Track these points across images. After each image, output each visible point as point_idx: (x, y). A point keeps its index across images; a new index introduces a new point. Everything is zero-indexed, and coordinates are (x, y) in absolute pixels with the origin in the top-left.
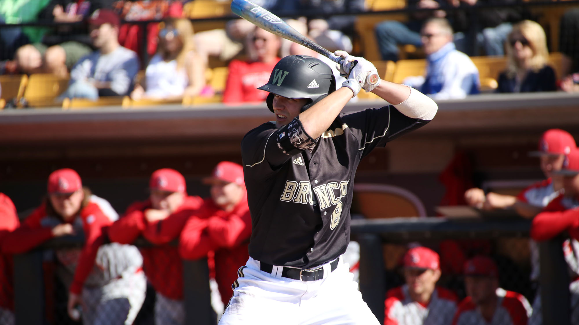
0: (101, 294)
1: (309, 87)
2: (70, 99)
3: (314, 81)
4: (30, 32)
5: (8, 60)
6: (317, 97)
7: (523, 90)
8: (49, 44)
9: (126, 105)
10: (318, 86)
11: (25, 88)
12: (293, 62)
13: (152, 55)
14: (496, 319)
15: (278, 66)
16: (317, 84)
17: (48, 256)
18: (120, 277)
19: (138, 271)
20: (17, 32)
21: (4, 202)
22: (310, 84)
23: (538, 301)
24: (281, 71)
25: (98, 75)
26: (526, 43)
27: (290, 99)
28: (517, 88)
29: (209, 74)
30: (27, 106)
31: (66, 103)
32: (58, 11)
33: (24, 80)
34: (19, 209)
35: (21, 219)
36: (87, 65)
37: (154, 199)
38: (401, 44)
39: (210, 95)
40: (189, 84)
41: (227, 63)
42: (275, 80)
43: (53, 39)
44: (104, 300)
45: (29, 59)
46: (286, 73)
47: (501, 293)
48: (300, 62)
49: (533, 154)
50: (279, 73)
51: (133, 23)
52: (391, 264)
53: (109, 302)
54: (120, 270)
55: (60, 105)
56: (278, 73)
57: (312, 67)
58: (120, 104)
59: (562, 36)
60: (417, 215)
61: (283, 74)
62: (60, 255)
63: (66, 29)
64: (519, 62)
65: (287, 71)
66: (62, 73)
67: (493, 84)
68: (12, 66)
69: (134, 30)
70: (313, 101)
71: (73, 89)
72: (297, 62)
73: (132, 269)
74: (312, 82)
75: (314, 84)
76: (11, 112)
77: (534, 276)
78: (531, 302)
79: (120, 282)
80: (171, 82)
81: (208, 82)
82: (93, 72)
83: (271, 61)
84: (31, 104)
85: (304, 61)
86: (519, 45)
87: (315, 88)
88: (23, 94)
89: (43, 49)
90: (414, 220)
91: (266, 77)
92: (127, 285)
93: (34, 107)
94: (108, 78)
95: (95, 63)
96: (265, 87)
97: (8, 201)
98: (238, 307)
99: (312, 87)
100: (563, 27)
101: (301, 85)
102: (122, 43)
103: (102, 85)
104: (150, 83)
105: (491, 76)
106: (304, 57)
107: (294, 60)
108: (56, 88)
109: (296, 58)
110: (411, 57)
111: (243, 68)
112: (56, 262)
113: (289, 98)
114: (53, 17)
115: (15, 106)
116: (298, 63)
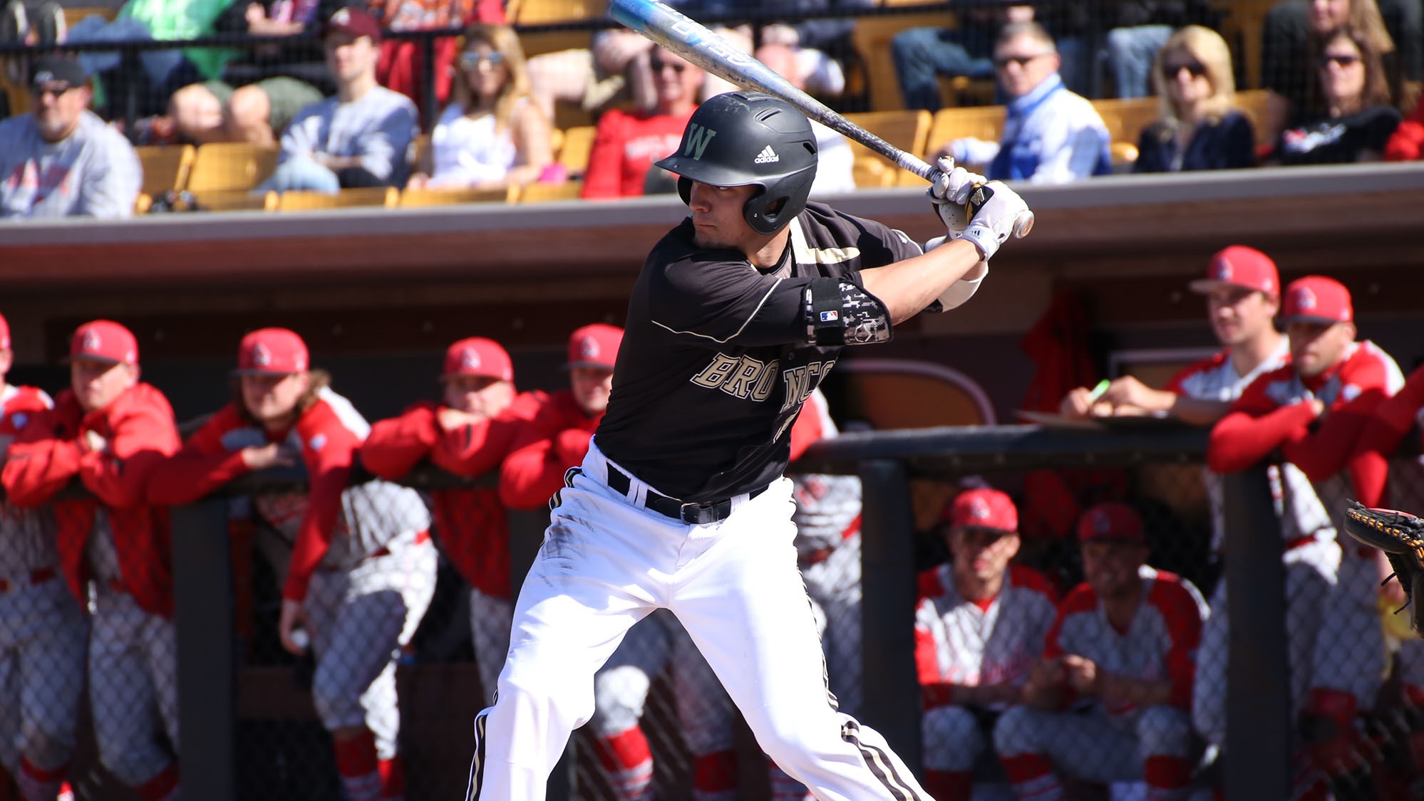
0: (348, 584)
1: (758, 161)
2: (278, 190)
3: (768, 148)
4: (199, 56)
5: (155, 116)
6: (776, 181)
7: (1188, 167)
8: (237, 82)
9: (393, 203)
10: (777, 159)
11: (191, 169)
12: (726, 110)
13: (444, 104)
14: (1137, 625)
15: (695, 119)
16: (774, 155)
17: (239, 507)
18: (383, 552)
19: (419, 539)
20: (174, 57)
21: (150, 401)
22: (760, 156)
23: (1221, 592)
24: (702, 129)
25: (333, 143)
26: (1199, 69)
27: (721, 188)
28: (1177, 163)
29: (557, 138)
30: (194, 207)
31: (271, 199)
32: (255, 14)
33: (188, 153)
34: (180, 415)
35: (183, 436)
36: (313, 124)
37: (452, 392)
38: (946, 74)
39: (559, 182)
40: (521, 159)
41: (595, 117)
42: (689, 148)
43: (246, 70)
44: (352, 596)
45: (197, 112)
46: (712, 133)
47: (1147, 572)
48: (739, 110)
49: (1199, 286)
50: (699, 131)
51: (406, 36)
52: (926, 520)
53: (361, 598)
54: (382, 537)
55: (261, 205)
56: (695, 131)
57: (763, 120)
58: (381, 201)
59: (1266, 55)
60: (981, 421)
61: (705, 135)
62: (264, 505)
63: (271, 50)
64: (1181, 107)
65: (713, 130)
66: (265, 139)
67: (1131, 153)
68: (163, 125)
69: (406, 50)
70: (767, 189)
71: (285, 173)
72: (734, 109)
73: (409, 535)
74: (764, 152)
75: (767, 156)
76: (163, 218)
77: (1216, 543)
78: (1208, 595)
79: (385, 562)
80: (481, 158)
81: (557, 154)
82: (324, 139)
83: (684, 110)
84: (203, 201)
85: (748, 108)
86: (1185, 75)
87: (771, 163)
88: (186, 185)
89: (225, 90)
90: (972, 429)
91: (673, 143)
92: (397, 568)
93: (206, 209)
94: (355, 147)
95: (328, 119)
96: (671, 161)
97: (158, 398)
98: (560, 544)
99: (765, 161)
100: (1267, 39)
101: (742, 158)
102: (383, 79)
103: (344, 162)
104: (439, 158)
105: (1124, 139)
106: (749, 99)
107: (728, 105)
108: (251, 168)
109: (732, 101)
110: (965, 101)
111: (628, 125)
112: (256, 518)
113: (718, 187)
114: (245, 25)
115: (170, 207)
116: (736, 111)
